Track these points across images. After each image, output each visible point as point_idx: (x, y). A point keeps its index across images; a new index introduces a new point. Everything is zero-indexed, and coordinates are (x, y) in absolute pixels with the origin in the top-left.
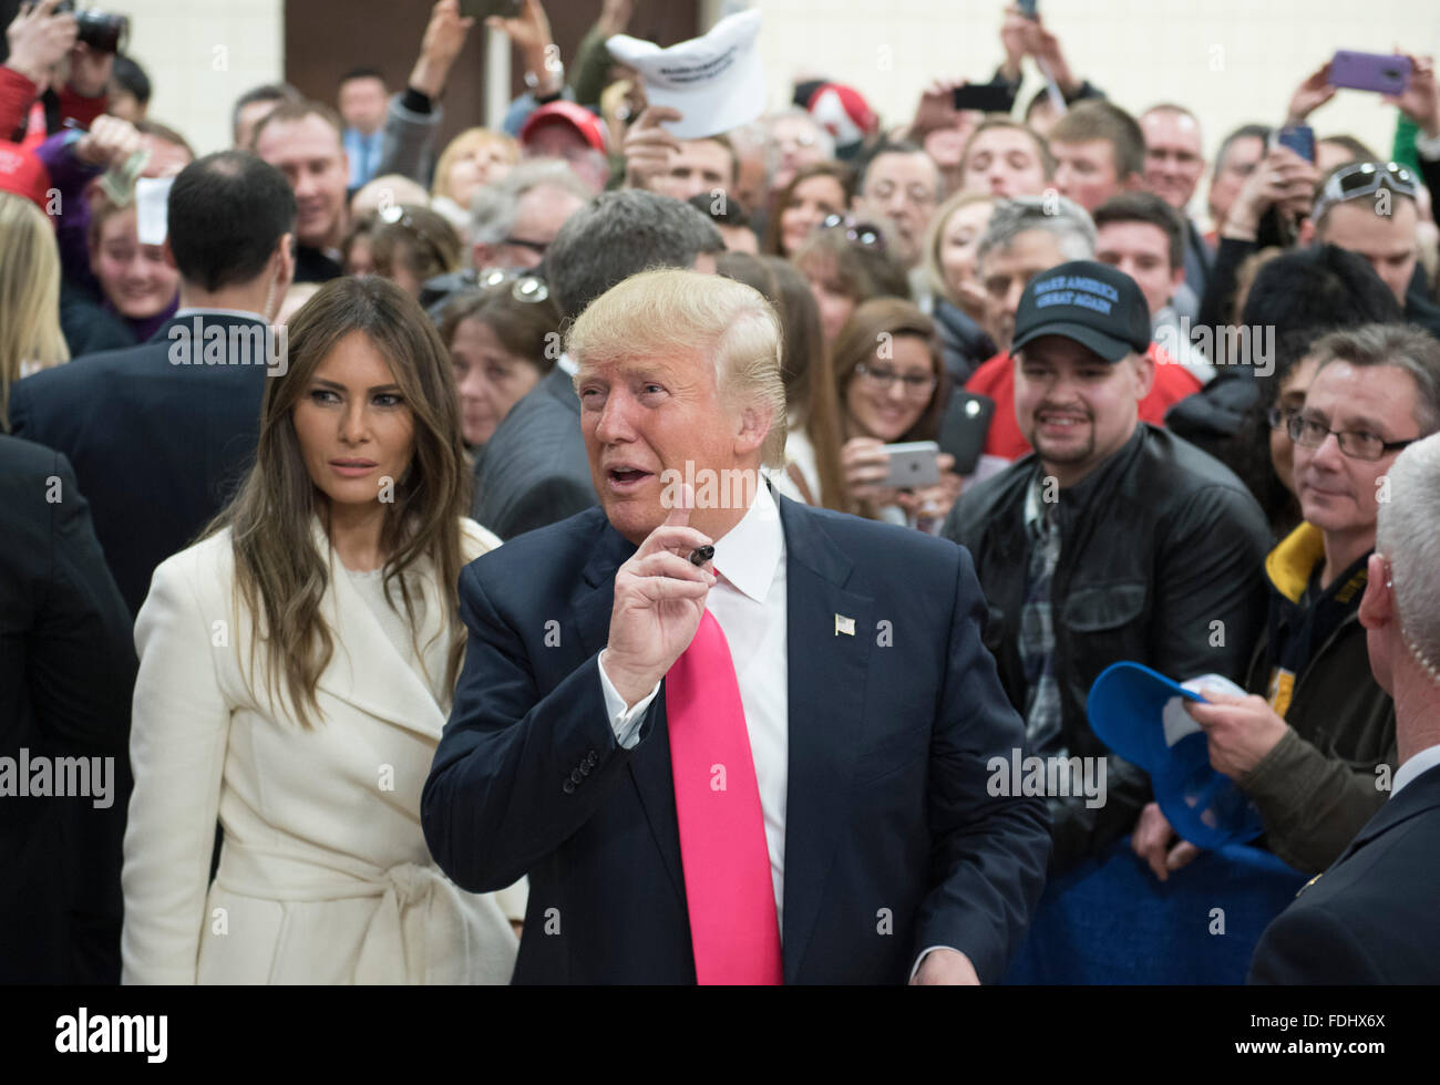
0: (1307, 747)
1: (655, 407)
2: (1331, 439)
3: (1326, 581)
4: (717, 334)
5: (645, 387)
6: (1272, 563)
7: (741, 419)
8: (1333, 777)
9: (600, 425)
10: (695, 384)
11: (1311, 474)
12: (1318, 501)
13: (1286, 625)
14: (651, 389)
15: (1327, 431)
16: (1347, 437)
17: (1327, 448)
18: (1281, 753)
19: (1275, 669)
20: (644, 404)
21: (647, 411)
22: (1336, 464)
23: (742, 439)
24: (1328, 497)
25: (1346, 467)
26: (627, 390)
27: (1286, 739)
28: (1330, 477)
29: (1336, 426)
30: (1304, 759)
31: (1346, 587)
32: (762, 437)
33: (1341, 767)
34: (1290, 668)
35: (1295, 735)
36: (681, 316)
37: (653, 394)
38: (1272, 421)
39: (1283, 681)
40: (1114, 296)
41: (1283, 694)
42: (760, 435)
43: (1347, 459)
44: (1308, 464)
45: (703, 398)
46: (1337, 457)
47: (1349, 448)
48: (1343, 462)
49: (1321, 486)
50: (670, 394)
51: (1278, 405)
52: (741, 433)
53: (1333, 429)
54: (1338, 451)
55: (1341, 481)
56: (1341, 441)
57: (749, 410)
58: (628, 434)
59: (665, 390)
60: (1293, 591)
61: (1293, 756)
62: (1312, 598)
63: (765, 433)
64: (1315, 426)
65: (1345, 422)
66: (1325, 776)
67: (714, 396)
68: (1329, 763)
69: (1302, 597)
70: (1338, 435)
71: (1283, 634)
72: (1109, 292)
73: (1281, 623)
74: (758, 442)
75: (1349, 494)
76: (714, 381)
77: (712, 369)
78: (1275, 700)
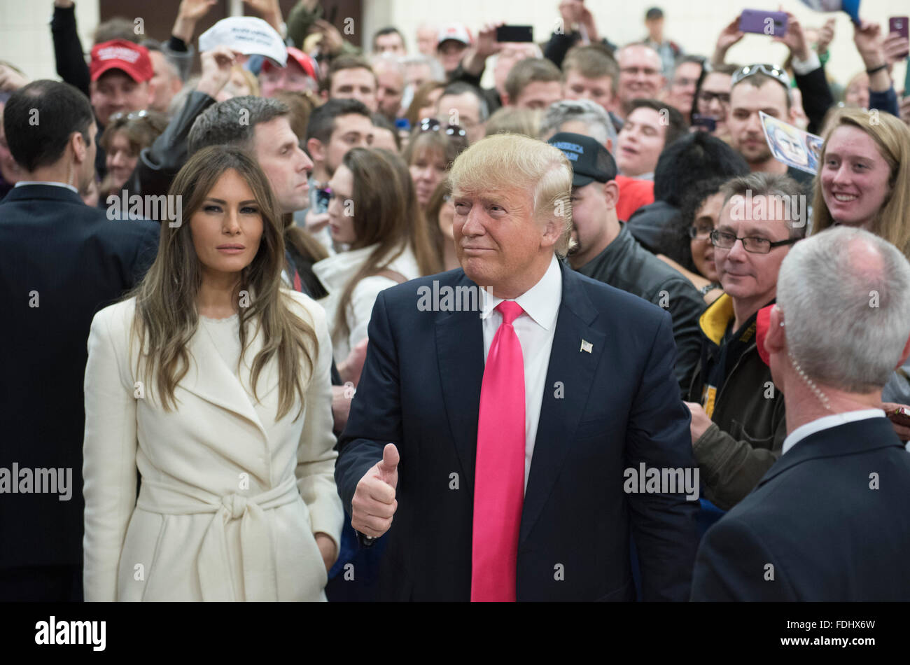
0: (723, 434)
1: (497, 218)
2: (738, 243)
3: (735, 330)
4: (537, 179)
5: (492, 207)
6: (703, 320)
7: (546, 228)
8: (739, 451)
9: (465, 226)
10: (522, 207)
11: (728, 265)
12: (733, 281)
13: (711, 359)
14: (495, 209)
15: (735, 238)
16: (747, 240)
17: (736, 248)
18: (707, 437)
19: (706, 385)
20: (491, 216)
21: (493, 220)
22: (743, 257)
23: (545, 238)
24: (740, 278)
25: (748, 258)
26: (482, 207)
27: (711, 429)
28: (739, 266)
29: (740, 235)
30: (722, 440)
31: (745, 333)
32: (557, 238)
33: (744, 445)
34: (714, 385)
35: (717, 427)
36: (516, 168)
37: (496, 211)
38: (692, 235)
39: (710, 393)
40: (581, 150)
41: (711, 400)
42: (555, 237)
43: (748, 254)
44: (725, 259)
45: (526, 216)
46: (741, 253)
47: (749, 247)
48: (747, 256)
49: (734, 272)
50: (507, 212)
51: (695, 225)
52: (545, 235)
53: (738, 237)
54: (744, 250)
55: (745, 268)
56: (744, 244)
57: (551, 223)
58: (482, 231)
59: (504, 210)
60: (716, 336)
61: (715, 439)
62: (726, 340)
63: (558, 236)
64: (727, 237)
65: (746, 232)
66: (734, 451)
67: (532, 214)
68: (737, 443)
69: (722, 341)
70: (742, 240)
71: (709, 365)
72: (577, 148)
73: (709, 358)
74: (554, 241)
75: (752, 275)
76: (533, 207)
77: (532, 199)
78: (706, 406)
